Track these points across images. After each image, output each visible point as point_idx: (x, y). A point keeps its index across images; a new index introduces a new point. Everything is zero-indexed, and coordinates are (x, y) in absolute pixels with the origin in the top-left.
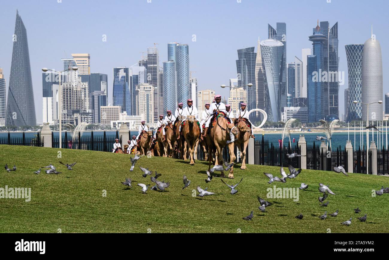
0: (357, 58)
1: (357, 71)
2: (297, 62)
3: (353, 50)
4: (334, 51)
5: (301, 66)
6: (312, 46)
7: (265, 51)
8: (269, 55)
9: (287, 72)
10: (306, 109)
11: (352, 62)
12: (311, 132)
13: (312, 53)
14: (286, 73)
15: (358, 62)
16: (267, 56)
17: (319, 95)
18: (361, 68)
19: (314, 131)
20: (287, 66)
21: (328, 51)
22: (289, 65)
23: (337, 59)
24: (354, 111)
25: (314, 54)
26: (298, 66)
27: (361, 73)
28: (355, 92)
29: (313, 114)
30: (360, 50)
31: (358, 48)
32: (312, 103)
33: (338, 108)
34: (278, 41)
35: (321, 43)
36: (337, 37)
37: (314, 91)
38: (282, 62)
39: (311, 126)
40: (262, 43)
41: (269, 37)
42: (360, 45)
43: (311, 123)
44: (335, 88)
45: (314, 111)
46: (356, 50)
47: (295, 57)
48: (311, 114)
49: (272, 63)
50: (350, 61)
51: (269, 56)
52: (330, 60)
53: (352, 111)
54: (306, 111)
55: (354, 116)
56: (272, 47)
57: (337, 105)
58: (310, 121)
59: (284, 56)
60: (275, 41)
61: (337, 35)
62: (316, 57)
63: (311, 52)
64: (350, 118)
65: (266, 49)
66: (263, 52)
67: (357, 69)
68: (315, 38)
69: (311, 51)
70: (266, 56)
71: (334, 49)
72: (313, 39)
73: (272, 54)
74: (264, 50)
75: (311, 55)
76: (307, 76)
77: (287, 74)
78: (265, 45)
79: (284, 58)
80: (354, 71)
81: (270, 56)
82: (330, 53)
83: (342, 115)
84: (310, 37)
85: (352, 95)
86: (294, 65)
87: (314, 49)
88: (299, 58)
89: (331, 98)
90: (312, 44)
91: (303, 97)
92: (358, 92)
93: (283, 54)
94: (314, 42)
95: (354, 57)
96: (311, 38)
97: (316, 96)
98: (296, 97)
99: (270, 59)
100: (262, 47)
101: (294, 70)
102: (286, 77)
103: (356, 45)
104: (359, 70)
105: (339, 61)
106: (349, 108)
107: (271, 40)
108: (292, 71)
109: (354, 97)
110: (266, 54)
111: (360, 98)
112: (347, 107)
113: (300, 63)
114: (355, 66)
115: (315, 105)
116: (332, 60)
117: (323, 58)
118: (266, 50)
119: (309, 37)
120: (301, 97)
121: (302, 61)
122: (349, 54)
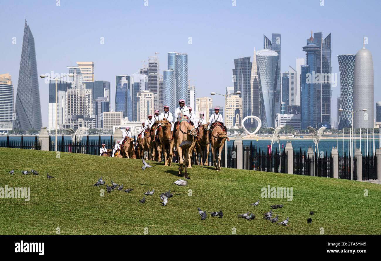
0: (349, 68)
1: (349, 80)
2: (291, 71)
3: (345, 61)
4: (327, 61)
5: (294, 75)
6: (306, 56)
7: (260, 60)
8: (264, 64)
9: (281, 81)
10: (299, 116)
11: (345, 71)
12: (304, 138)
13: (306, 63)
14: (280, 82)
15: (350, 71)
16: (262, 66)
17: (312, 103)
18: (353, 78)
19: (306, 138)
20: (282, 76)
21: (321, 61)
22: (283, 74)
23: (329, 68)
24: (346, 118)
25: (307, 64)
26: (292, 75)
27: (353, 82)
28: (347, 101)
29: (306, 122)
30: (352, 60)
31: (350, 58)
32: (305, 111)
33: (330, 115)
34: (273, 51)
35: (315, 53)
36: (330, 48)
37: (307, 99)
38: (277, 71)
39: (304, 133)
40: (258, 53)
41: (265, 47)
42: (352, 56)
43: (304, 130)
44: (327, 96)
45: (307, 118)
46: (349, 60)
47: (290, 66)
48: (304, 121)
49: (267, 72)
50: (342, 70)
51: (264, 66)
52: (323, 70)
53: (344, 119)
54: (300, 118)
55: (345, 123)
56: (268, 57)
57: (329, 113)
58: (302, 128)
59: (278, 66)
60: (270, 51)
61: (330, 46)
62: (309, 67)
63: (305, 62)
64: (342, 125)
65: (261, 58)
66: (259, 62)
67: (349, 78)
68: (308, 49)
69: (305, 61)
70: (261, 65)
71: (327, 59)
72: (307, 49)
73: (267, 63)
74: (259, 60)
75: (305, 65)
76: (301, 85)
77: (281, 83)
78: (261, 54)
79: (278, 67)
80: (346, 81)
81: (265, 65)
82: (323, 63)
83: (334, 122)
84: (304, 48)
85: (344, 104)
86: (289, 74)
87: (307, 59)
88: (292, 67)
89: (324, 106)
90: (306, 54)
91: (296, 105)
92: (350, 101)
93: (278, 64)
94: (307, 53)
95: (346, 67)
96: (305, 49)
97: (309, 104)
98: (290, 104)
99: (265, 69)
100: (258, 57)
101: (288, 79)
102: (280, 86)
103: (349, 56)
104: (351, 79)
105: (331, 71)
106: (341, 116)
107: (266, 50)
108: (286, 80)
109: (346, 105)
110: (261, 64)
111: (352, 107)
112: (339, 115)
113: (294, 72)
114: (347, 76)
115: (308, 112)
116: (325, 70)
117: (316, 68)
118: (261, 60)
119: (303, 48)
120: (294, 105)
121: (296, 71)
122: (342, 64)
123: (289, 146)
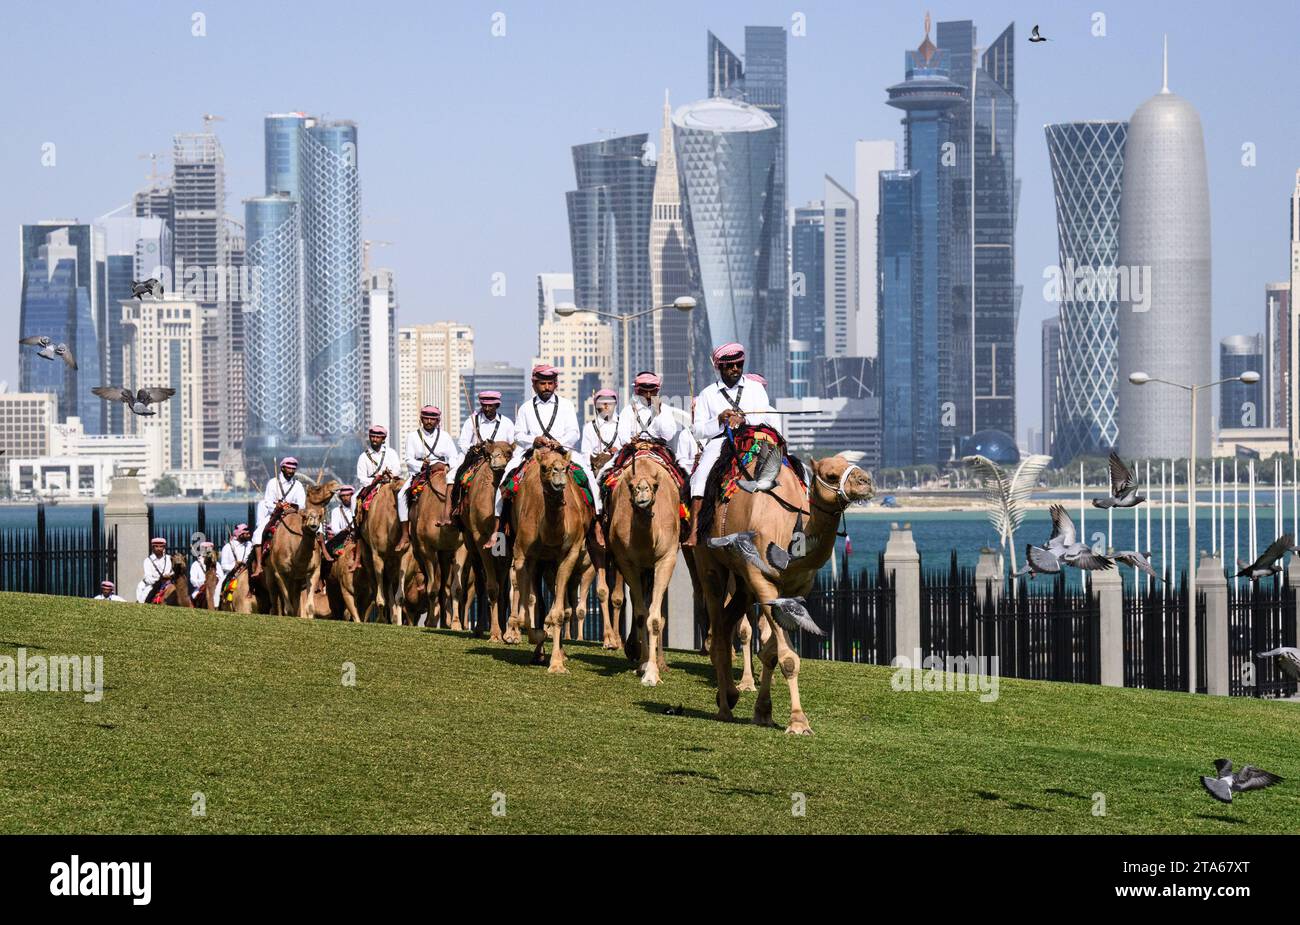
0: (1096, 184)
1: (1096, 241)
2: (835, 200)
3: (1081, 149)
4: (998, 152)
5: (849, 219)
6: (903, 128)
7: (694, 151)
8: (713, 169)
9: (790, 247)
10: (872, 406)
11: (1077, 198)
12: (899, 506)
13: (902, 161)
14: (787, 249)
15: (1102, 199)
16: (702, 176)
17: (930, 346)
18: (1114, 227)
19: (912, 504)
20: (792, 221)
21: (969, 151)
22: (798, 212)
23: (1009, 186)
24: (1083, 414)
25: (909, 165)
26: (839, 219)
27: (1114, 249)
28: (1090, 334)
29: (904, 432)
30: (1111, 148)
31: (1104, 137)
32: (900, 383)
33: (1012, 402)
34: (752, 108)
35: (942, 115)
36: (1010, 91)
37: (909, 328)
38: (769, 201)
39: (894, 481)
40: (682, 118)
41: (713, 90)
42: (1112, 126)
43: (894, 470)
44: (998, 314)
45: (907, 416)
46: (1096, 148)
47: (828, 177)
48: (896, 430)
49: (727, 206)
50: (1067, 194)
51: (710, 175)
52: (981, 193)
53: (1075, 416)
54: (876, 414)
55: (1082, 436)
56: (727, 136)
57: (1011, 390)
58: (888, 462)
59: (777, 175)
60: (739, 108)
61: (1011, 83)
62: (917, 179)
63: (897, 159)
64: (1068, 447)
65: (697, 142)
66: (685, 157)
67: (1096, 231)
68: (914, 97)
69: (897, 152)
70: (697, 173)
71: (997, 143)
72: (904, 98)
73: (725, 164)
74: (689, 147)
75: (897, 171)
76: (878, 262)
77: (790, 253)
78: (695, 124)
79: (776, 182)
80: (1084, 242)
81: (714, 173)
82: (980, 162)
83: (1030, 432)
84: (894, 92)
85: (1074, 346)
86: (822, 213)
87: (909, 141)
88: (835, 179)
89: (983, 357)
90: (903, 122)
91: (859, 355)
92: (1102, 334)
93: (773, 168)
94: (909, 114)
95: (1083, 178)
96: (896, 95)
97: (916, 350)
98: (831, 353)
99: (716, 189)
100: (683, 133)
101: (821, 237)
102: (786, 266)
103: (1096, 127)
104: (1108, 234)
105: (1018, 197)
106: (1062, 403)
107: (721, 104)
108: (811, 242)
109: (1084, 352)
110: (697, 168)
111: (1113, 360)
112: (1053, 399)
113: (849, 205)
114: (1090, 219)
115: (913, 388)
116: (988, 192)
117: (947, 184)
118: (698, 147)
119: (888, 90)
120: (849, 354)
121: (857, 197)
122: (1064, 165)
123: (903, 547)
